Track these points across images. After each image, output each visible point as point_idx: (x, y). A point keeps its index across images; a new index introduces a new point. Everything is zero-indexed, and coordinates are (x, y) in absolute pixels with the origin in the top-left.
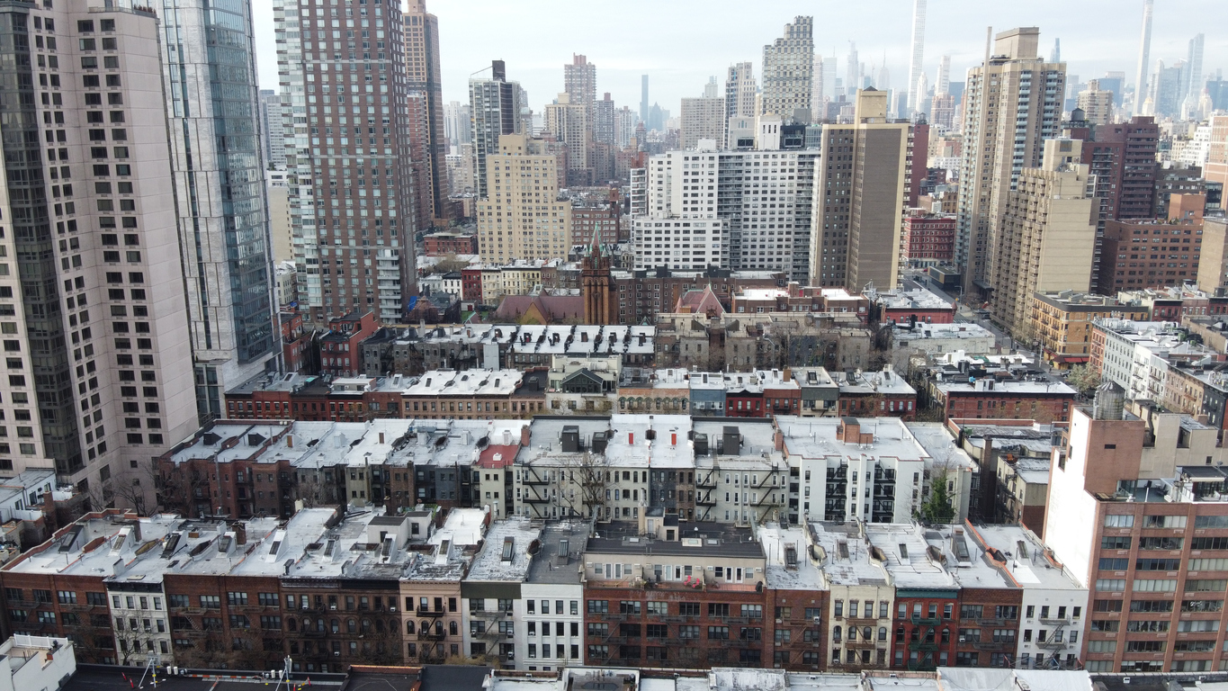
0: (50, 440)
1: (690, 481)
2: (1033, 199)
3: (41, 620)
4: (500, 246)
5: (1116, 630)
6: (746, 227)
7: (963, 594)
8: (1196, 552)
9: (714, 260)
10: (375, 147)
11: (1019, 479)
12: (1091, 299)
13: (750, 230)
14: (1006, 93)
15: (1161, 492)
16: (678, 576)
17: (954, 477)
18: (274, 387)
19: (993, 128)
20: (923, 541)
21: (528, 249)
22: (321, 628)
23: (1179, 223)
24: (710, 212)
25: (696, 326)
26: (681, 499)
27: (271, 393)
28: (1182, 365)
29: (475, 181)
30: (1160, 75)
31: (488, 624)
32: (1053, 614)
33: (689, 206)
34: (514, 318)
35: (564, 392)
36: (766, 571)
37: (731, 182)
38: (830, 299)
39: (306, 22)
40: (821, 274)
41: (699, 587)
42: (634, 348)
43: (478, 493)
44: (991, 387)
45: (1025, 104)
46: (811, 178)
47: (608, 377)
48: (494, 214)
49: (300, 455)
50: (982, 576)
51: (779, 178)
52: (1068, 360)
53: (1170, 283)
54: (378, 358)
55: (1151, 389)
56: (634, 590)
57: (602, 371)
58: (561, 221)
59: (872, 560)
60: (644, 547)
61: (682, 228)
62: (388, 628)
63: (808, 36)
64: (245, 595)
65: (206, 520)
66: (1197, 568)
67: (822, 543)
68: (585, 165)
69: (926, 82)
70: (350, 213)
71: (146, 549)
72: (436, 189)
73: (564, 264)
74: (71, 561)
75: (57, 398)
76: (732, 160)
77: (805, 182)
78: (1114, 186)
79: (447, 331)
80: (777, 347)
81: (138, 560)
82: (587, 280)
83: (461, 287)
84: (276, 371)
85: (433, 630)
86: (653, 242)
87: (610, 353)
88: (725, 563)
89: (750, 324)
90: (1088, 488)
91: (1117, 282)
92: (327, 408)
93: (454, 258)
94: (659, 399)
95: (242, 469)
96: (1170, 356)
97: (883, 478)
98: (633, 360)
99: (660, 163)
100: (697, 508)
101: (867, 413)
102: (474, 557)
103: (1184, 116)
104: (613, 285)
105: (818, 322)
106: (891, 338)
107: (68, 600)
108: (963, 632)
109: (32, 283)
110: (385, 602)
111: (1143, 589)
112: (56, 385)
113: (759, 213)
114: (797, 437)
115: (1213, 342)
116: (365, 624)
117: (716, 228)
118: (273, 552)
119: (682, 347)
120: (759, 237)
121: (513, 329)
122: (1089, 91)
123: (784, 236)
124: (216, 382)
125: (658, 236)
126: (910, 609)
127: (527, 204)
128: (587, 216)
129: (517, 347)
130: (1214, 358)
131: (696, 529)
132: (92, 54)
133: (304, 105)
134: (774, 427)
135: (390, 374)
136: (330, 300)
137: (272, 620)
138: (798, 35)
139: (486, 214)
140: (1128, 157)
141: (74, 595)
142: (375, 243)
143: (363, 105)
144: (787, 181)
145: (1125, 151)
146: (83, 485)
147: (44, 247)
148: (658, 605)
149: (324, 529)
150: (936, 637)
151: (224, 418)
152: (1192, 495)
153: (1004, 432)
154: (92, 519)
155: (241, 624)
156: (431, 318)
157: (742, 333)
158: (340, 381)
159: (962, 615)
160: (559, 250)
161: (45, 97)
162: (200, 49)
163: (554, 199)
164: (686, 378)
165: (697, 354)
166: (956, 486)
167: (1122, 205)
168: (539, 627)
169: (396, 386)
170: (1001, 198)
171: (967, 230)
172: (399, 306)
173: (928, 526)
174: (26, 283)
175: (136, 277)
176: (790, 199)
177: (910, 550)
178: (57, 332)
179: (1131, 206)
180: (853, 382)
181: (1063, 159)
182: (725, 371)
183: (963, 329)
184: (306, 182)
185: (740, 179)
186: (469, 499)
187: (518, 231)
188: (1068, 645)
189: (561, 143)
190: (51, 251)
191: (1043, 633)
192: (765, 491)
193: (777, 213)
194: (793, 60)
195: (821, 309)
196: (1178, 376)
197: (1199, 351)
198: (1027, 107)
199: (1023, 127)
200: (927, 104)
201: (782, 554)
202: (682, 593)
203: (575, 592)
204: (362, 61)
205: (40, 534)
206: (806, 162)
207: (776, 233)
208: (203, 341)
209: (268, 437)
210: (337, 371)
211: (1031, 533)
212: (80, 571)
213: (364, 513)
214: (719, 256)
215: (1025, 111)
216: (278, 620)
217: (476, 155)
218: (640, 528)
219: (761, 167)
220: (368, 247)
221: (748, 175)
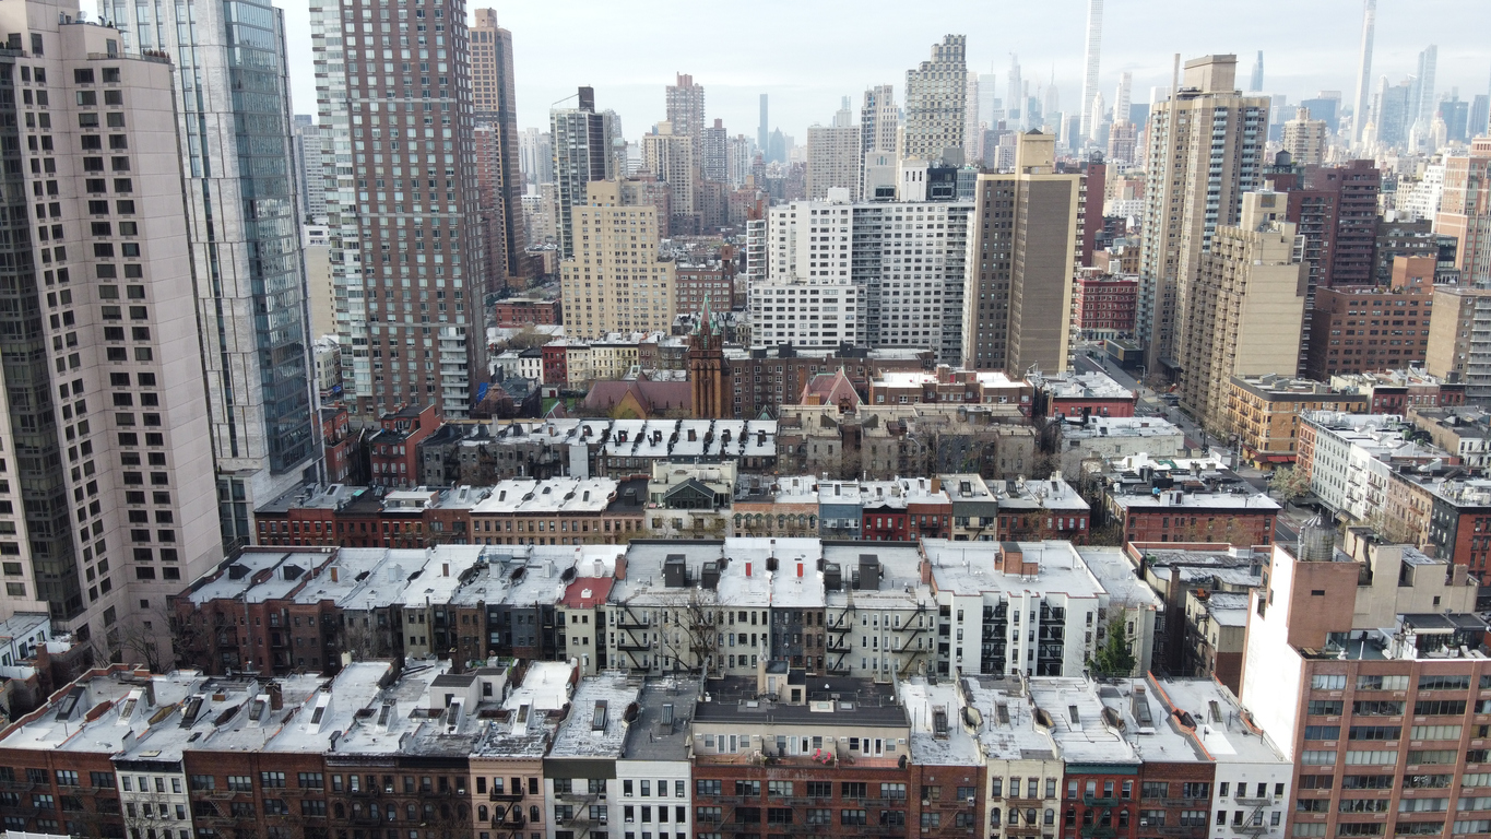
0: (43, 579)
1: (820, 622)
2: (1229, 264)
3: (37, 804)
4: (589, 316)
5: (1325, 810)
6: (886, 293)
7: (1145, 769)
8: (1420, 719)
9: (848, 334)
10: (437, 204)
11: (1211, 620)
12: (1299, 385)
13: (891, 297)
14: (1197, 134)
15: (1379, 645)
16: (805, 749)
17: (1136, 617)
18: (313, 502)
19: (1181, 175)
20: (1097, 700)
21: (623, 319)
22: (375, 814)
23: (1404, 293)
24: (843, 277)
25: (826, 422)
26: (809, 645)
27: (311, 511)
28: (1407, 471)
29: (558, 233)
30: (1384, 95)
31: (576, 808)
32: (1251, 792)
33: (818, 269)
34: (605, 412)
35: (667, 507)
36: (910, 743)
37: (867, 240)
38: (987, 385)
39: (352, 53)
40: (977, 353)
41: (831, 762)
42: (752, 449)
43: (563, 638)
44: (1179, 501)
45: (1220, 147)
46: (964, 235)
47: (720, 489)
48: (582, 278)
49: (346, 592)
50: (1168, 746)
51: (925, 236)
52: (1271, 459)
53: (1394, 364)
54: (441, 462)
55: (1370, 499)
56: (753, 768)
57: (714, 481)
58: (664, 285)
59: (1037, 726)
60: (764, 714)
61: (809, 296)
62: (456, 814)
63: (960, 58)
64: (282, 776)
65: (233, 678)
66: (1421, 737)
67: (977, 704)
68: (691, 209)
69: (1103, 104)
70: (406, 283)
71: (161, 717)
72: (511, 241)
73: (666, 338)
74: (71, 733)
75: (52, 528)
76: (869, 214)
77: (956, 240)
78: (1326, 244)
79: (525, 427)
80: (923, 449)
81: (152, 731)
82: (694, 362)
83: (541, 368)
84: (316, 481)
85: (510, 817)
86: (774, 313)
87: (723, 457)
88: (861, 733)
89: (891, 419)
90: (1292, 641)
91: (1331, 362)
92: (379, 529)
93: (532, 330)
94: (781, 516)
95: (276, 610)
96: (1393, 459)
97: (1051, 618)
98: (750, 463)
99: (783, 215)
100: (828, 655)
101: (1031, 532)
102: (559, 726)
103: (1413, 148)
104: (727, 368)
105: (972, 418)
106: (1059, 436)
107: (69, 781)
108: (1144, 814)
109: (19, 389)
110: (452, 783)
111: (1358, 761)
112: (49, 512)
113: (902, 277)
114: (947, 567)
115: (1444, 441)
116: (428, 809)
117: (850, 296)
118: (316, 720)
119: (810, 449)
120: (901, 306)
121: (604, 425)
122: (1296, 122)
123: (932, 305)
124: (244, 498)
125: (780, 305)
126: (1082, 788)
127: (622, 266)
128: (695, 277)
129: (611, 448)
130: (1445, 461)
131: (827, 686)
132: (92, 110)
133: (349, 152)
134: (920, 553)
135: (455, 485)
136: (381, 388)
137: (315, 804)
138: (948, 58)
139: (572, 277)
140: (1343, 208)
141: (75, 775)
142: (437, 320)
143: (422, 152)
144: (935, 239)
145: (1340, 203)
146: (83, 633)
147: (35, 346)
148: (781, 784)
149: (378, 689)
150: (1113, 820)
151: (254, 544)
152: (1416, 651)
153: (1194, 560)
154: (95, 677)
155: (277, 810)
156: (505, 411)
157: (881, 431)
158: (395, 495)
159: (1144, 794)
160: (660, 320)
161: (35, 164)
162: (223, 95)
163: (655, 259)
164: (815, 488)
165: (828, 457)
166: (1137, 628)
167: (1337, 267)
168: (638, 812)
169: (463, 501)
170: (1191, 259)
171: (1151, 297)
172: (466, 396)
173: (1102, 680)
174: (13, 390)
175: (147, 379)
176: (939, 260)
177: (1081, 712)
178: (51, 448)
179: (1347, 268)
180: (1014, 494)
181: (1265, 216)
182: (861, 480)
183: (1145, 425)
184: (352, 246)
185: (878, 236)
186: (551, 647)
187: (610, 297)
188: (1270, 828)
189: (662, 184)
190: (44, 350)
191: (1239, 815)
192: (910, 634)
193: (923, 277)
194: (942, 88)
195: (976, 400)
196: (1402, 485)
197: (1428, 452)
198: (1222, 151)
199: (1217, 175)
200: (1103, 132)
201: (930, 719)
202: (810, 770)
203: (681, 771)
204: (420, 100)
205: (32, 695)
206: (958, 216)
207: (922, 301)
208: (227, 448)
209: (307, 568)
210: (392, 480)
211: (1226, 690)
212: (82, 746)
213: (424, 668)
214: (854, 330)
215: (1220, 156)
216: (322, 805)
217: (560, 201)
218: (760, 686)
219: (904, 222)
220: (428, 324)
221: (888, 231)
